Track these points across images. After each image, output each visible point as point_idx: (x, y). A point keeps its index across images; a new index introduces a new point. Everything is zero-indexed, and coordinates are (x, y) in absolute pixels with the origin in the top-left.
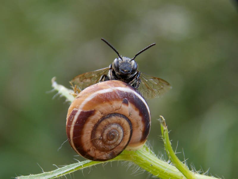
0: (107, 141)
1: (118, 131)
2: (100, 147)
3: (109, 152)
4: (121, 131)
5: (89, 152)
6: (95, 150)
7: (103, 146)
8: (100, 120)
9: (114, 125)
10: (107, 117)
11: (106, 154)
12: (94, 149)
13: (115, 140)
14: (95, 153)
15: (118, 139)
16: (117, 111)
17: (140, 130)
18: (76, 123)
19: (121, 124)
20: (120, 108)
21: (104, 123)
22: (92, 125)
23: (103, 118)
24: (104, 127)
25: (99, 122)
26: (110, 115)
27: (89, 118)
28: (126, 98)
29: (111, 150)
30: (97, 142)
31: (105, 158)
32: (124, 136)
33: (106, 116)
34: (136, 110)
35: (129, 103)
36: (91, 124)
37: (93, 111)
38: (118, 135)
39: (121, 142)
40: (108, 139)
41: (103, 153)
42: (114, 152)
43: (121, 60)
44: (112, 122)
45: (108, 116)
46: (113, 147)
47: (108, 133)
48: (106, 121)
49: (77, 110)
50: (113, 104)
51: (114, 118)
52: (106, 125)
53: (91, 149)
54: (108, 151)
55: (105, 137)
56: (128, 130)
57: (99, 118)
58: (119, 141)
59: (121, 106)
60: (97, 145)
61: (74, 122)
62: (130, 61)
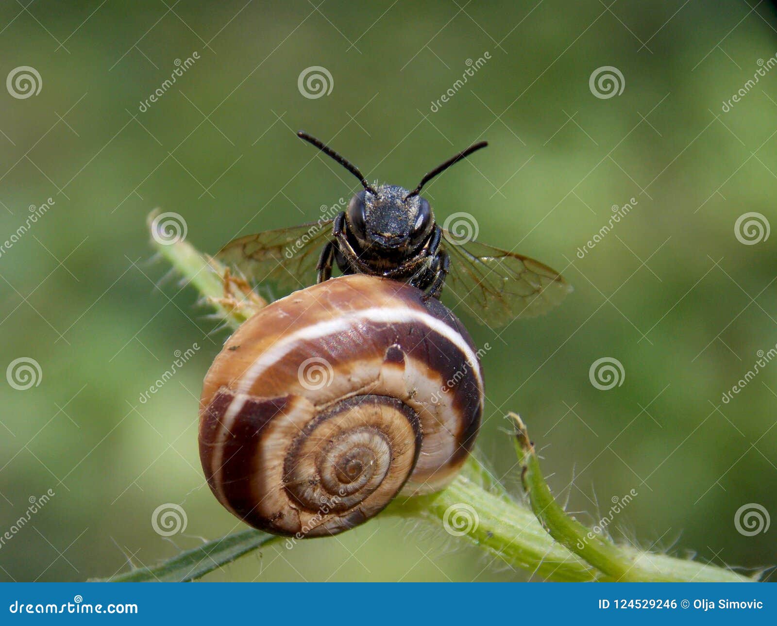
0: (339, 486)
1: (373, 451)
2: (313, 504)
3: (346, 513)
4: (385, 447)
6: (297, 513)
8: (311, 423)
9: (360, 435)
10: (335, 413)
11: (336, 519)
12: (293, 512)
13: (362, 479)
14: (300, 521)
15: (373, 475)
16: (367, 390)
17: (450, 431)
18: (229, 437)
19: (383, 426)
20: (378, 378)
21: (325, 430)
22: (283, 443)
23: (321, 418)
24: (325, 445)
25: (308, 430)
26: (344, 404)
27: (274, 422)
28: (395, 345)
29: (351, 507)
30: (305, 491)
32: (392, 459)
33: (330, 410)
34: (431, 376)
35: (407, 359)
36: (282, 441)
37: (283, 398)
38: (371, 463)
39: (383, 480)
40: (341, 480)
42: (364, 510)
43: (373, 197)
44: (352, 425)
45: (338, 409)
46: (357, 496)
47: (337, 463)
48: (332, 426)
49: (232, 393)
50: (351, 371)
51: (357, 413)
52: (333, 436)
54: (344, 511)
55: (329, 474)
56: (406, 442)
57: (307, 417)
58: (378, 479)
59: (379, 375)
60: (306, 500)
61: (225, 434)
62: (404, 202)
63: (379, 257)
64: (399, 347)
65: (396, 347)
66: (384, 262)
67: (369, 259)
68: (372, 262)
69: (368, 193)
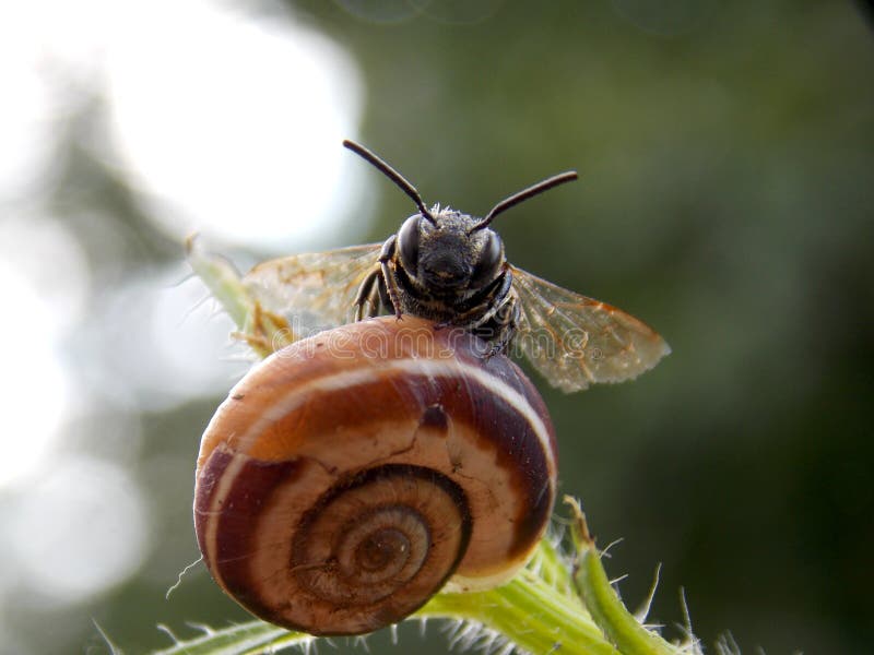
0: (360, 575)
1: (405, 535)
2: (329, 594)
3: (372, 608)
4: (421, 530)
5: (286, 612)
6: (309, 604)
7: (344, 594)
8: (327, 496)
9: (389, 515)
11: (360, 614)
12: (304, 603)
13: (392, 569)
14: (313, 615)
15: (407, 563)
16: (399, 459)
17: (506, 515)
18: (225, 506)
19: (419, 505)
20: (412, 447)
21: (343, 506)
22: (290, 518)
23: (339, 490)
24: (344, 524)
25: (323, 503)
26: (370, 475)
27: (279, 491)
28: (436, 405)
29: (377, 602)
30: (318, 577)
31: (353, 630)
32: (432, 546)
33: (350, 482)
34: (482, 446)
35: (451, 423)
36: (290, 514)
38: (403, 548)
39: (420, 570)
40: (362, 568)
41: (344, 612)
42: (394, 605)
43: (430, 225)
44: (379, 502)
45: (361, 480)
46: (387, 591)
47: (359, 546)
48: (354, 503)
49: (230, 451)
50: (378, 434)
51: (386, 491)
52: (354, 514)
53: (293, 602)
54: (369, 605)
55: (347, 561)
56: (450, 526)
57: (321, 489)
58: (412, 570)
59: (414, 441)
60: (318, 589)
61: (220, 502)
62: (468, 235)
63: (432, 298)
64: (441, 407)
65: (438, 408)
66: (437, 304)
67: (420, 299)
68: (422, 302)
69: (425, 220)
